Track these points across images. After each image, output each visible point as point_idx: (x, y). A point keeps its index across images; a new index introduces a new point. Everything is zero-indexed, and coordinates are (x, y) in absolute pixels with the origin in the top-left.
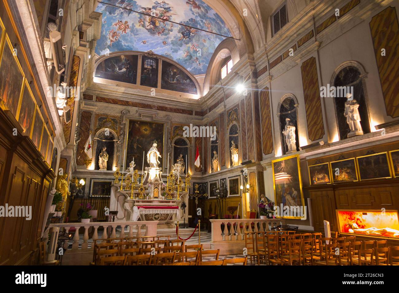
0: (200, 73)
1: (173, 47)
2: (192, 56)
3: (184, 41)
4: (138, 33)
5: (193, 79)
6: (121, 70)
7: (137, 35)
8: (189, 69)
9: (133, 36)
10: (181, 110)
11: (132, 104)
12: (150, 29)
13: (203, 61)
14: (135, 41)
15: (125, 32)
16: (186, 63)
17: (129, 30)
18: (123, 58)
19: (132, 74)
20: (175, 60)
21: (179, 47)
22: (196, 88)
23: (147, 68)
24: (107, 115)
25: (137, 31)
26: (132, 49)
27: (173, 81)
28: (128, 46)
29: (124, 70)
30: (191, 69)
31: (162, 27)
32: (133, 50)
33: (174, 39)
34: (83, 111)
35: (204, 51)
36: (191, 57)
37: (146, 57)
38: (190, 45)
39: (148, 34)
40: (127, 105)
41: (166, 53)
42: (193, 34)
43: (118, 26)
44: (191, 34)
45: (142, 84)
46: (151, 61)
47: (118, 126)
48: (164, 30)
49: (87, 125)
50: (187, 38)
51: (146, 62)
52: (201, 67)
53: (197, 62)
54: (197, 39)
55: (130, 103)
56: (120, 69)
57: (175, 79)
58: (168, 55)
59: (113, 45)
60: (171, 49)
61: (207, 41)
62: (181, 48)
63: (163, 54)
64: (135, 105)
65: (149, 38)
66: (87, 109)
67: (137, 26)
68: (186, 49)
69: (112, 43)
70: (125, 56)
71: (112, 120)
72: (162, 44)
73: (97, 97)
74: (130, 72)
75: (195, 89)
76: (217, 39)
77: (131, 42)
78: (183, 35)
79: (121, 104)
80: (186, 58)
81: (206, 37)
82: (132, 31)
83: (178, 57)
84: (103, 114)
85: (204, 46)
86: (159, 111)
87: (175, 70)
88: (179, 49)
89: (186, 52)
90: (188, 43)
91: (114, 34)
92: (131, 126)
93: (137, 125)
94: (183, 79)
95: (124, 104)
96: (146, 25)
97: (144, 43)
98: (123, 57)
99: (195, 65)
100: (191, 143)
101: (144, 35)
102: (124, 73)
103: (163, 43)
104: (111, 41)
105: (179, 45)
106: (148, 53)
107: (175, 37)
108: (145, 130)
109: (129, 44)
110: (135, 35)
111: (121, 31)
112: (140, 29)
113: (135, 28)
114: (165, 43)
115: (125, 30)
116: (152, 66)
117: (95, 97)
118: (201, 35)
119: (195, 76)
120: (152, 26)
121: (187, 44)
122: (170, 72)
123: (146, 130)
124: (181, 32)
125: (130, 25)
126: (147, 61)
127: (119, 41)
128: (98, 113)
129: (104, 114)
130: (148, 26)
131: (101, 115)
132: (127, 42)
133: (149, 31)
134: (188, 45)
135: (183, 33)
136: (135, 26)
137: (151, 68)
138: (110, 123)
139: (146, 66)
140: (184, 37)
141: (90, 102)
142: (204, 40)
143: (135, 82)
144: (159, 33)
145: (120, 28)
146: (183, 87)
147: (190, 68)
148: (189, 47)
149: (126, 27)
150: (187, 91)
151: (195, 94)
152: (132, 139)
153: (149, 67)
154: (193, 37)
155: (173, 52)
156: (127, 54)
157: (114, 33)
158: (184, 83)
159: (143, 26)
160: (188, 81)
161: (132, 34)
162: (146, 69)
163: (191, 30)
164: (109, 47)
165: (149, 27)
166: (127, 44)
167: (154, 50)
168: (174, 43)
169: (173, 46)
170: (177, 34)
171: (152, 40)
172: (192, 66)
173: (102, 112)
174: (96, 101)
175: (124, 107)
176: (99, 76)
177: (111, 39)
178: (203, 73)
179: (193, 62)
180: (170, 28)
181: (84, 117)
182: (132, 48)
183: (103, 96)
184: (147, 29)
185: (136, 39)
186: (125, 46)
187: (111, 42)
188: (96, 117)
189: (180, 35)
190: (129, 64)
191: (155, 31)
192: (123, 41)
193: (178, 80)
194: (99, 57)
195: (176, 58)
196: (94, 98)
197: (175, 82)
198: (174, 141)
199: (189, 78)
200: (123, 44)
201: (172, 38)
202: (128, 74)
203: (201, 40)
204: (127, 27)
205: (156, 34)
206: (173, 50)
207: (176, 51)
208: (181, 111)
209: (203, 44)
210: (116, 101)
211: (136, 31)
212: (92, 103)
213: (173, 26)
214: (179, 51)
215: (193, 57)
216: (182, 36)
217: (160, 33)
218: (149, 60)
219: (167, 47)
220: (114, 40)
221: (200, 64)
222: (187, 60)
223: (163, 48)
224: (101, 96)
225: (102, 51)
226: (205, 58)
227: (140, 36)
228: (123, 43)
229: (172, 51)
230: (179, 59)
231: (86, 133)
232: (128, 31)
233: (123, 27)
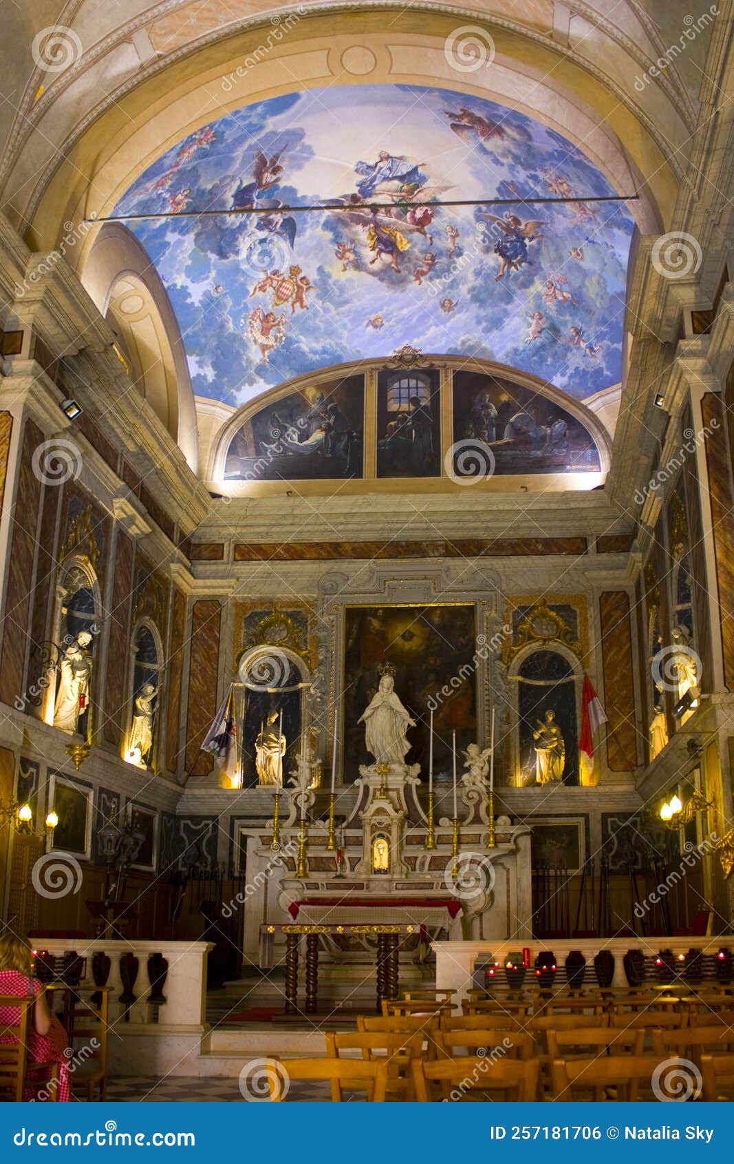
0: (599, 383)
1: (482, 313)
2: (558, 325)
3: (516, 278)
4: (346, 296)
5: (580, 416)
6: (307, 438)
7: (346, 302)
8: (558, 381)
9: (333, 312)
10: (537, 540)
11: (354, 549)
12: (382, 271)
13: (600, 337)
14: (344, 326)
15: (302, 306)
16: (542, 360)
17: (312, 293)
18: (314, 397)
19: (346, 445)
20: (500, 357)
21: (503, 305)
22: (594, 447)
23: (398, 413)
24: (271, 602)
25: (342, 290)
26: (340, 357)
27: (499, 437)
28: (324, 351)
29: (318, 436)
30: (565, 380)
31: (421, 252)
32: (345, 361)
33: (480, 281)
34: (195, 600)
35: (592, 296)
36: (555, 329)
37: (393, 372)
38: (538, 287)
39: (383, 290)
40: (335, 555)
41: (463, 343)
42: (534, 242)
43: (270, 290)
44: (527, 241)
45: (381, 473)
46: (413, 383)
47: (308, 636)
48: (433, 258)
49: (210, 642)
50: (520, 262)
51: (392, 393)
52: (599, 361)
53: (583, 345)
54: (553, 255)
55: (348, 548)
56: (304, 436)
57: (507, 428)
58: (471, 348)
59: (273, 361)
60: (479, 322)
61: (588, 252)
62: (509, 307)
63: (453, 346)
64: (362, 551)
65: (388, 304)
66: (208, 592)
67: (339, 273)
68: (532, 303)
69: (267, 353)
70: (320, 387)
71: (289, 615)
72: (441, 310)
73: (237, 547)
74: (337, 439)
75: (589, 452)
76: (615, 230)
77: (331, 333)
78: (502, 254)
79: (314, 555)
80: (538, 341)
81: (578, 238)
82: (324, 293)
83: (510, 346)
84: (261, 598)
85: (585, 274)
86: (450, 562)
87: (505, 398)
88: (506, 313)
89: (533, 318)
90: (531, 282)
91: (268, 322)
92: (354, 630)
93: (376, 623)
94: (539, 424)
95: (325, 555)
96: (367, 261)
97: (376, 327)
98: (311, 393)
99: (575, 360)
100: (585, 664)
101: (369, 297)
102: (320, 446)
103: (443, 305)
104: (264, 348)
105: (502, 299)
106: (400, 359)
107: (478, 273)
108: (403, 636)
109: (328, 342)
110: (338, 305)
111: (287, 306)
112: (350, 280)
113: (331, 281)
114: (448, 305)
115: (299, 299)
116: (415, 401)
117: (232, 546)
118: (559, 233)
119: (584, 402)
120: (386, 257)
121: (527, 284)
122: (486, 407)
123: (408, 636)
124: (493, 247)
125: (313, 276)
126: (396, 385)
127: (289, 341)
128: (244, 598)
129: (262, 602)
130: (373, 262)
131: (254, 604)
132: (316, 339)
133: (382, 280)
134: (532, 290)
135: (501, 250)
136: (329, 276)
137: (412, 408)
138: (283, 626)
139: (393, 407)
140: (508, 260)
141: (214, 568)
142: (575, 249)
143: (356, 471)
144: (419, 275)
145: (280, 298)
146: (539, 453)
147: (563, 375)
148: (538, 297)
149: (299, 287)
150: (560, 467)
151: (591, 470)
152: (360, 673)
153: (405, 406)
154: (538, 251)
155: (487, 330)
156: (326, 377)
157: (266, 317)
158: (544, 438)
159: (358, 265)
160: (559, 425)
161: (328, 304)
162: (394, 415)
163: (522, 227)
164: (260, 370)
165: (377, 266)
166: (318, 346)
167: (416, 341)
168: (483, 296)
169: (480, 306)
170: (481, 261)
171: (402, 308)
172: (567, 367)
173: (254, 596)
174: (235, 560)
175: (325, 566)
176: (238, 473)
177: (262, 340)
178: (612, 383)
179: (568, 349)
180: (449, 244)
181: (198, 618)
182: (339, 352)
183: (256, 541)
184: (374, 274)
185: (346, 320)
186: (315, 353)
187: (263, 351)
188: (237, 614)
189: (494, 260)
190: (333, 410)
191: (404, 273)
192: (302, 338)
193: (517, 431)
194: (234, 410)
195: (503, 352)
196: (228, 551)
197: (506, 439)
198: (517, 662)
199: (560, 413)
200: (305, 347)
201: (472, 281)
202: (334, 446)
203: (565, 253)
204: (302, 286)
205: (411, 282)
206: (484, 324)
207: (496, 323)
208: (540, 547)
209: (577, 265)
210: (298, 548)
211: (337, 293)
212: (221, 567)
213: (457, 235)
214: (507, 321)
215: (562, 329)
216: (501, 260)
217: (423, 273)
218: (404, 383)
219: (460, 317)
220: (271, 342)
221: (592, 349)
222: (543, 347)
223: (448, 324)
224: (247, 540)
225: (239, 390)
226: (603, 321)
227: (356, 304)
228: (306, 344)
229: (481, 328)
230: (516, 350)
231: (209, 670)
232: (310, 298)
233: (288, 288)
